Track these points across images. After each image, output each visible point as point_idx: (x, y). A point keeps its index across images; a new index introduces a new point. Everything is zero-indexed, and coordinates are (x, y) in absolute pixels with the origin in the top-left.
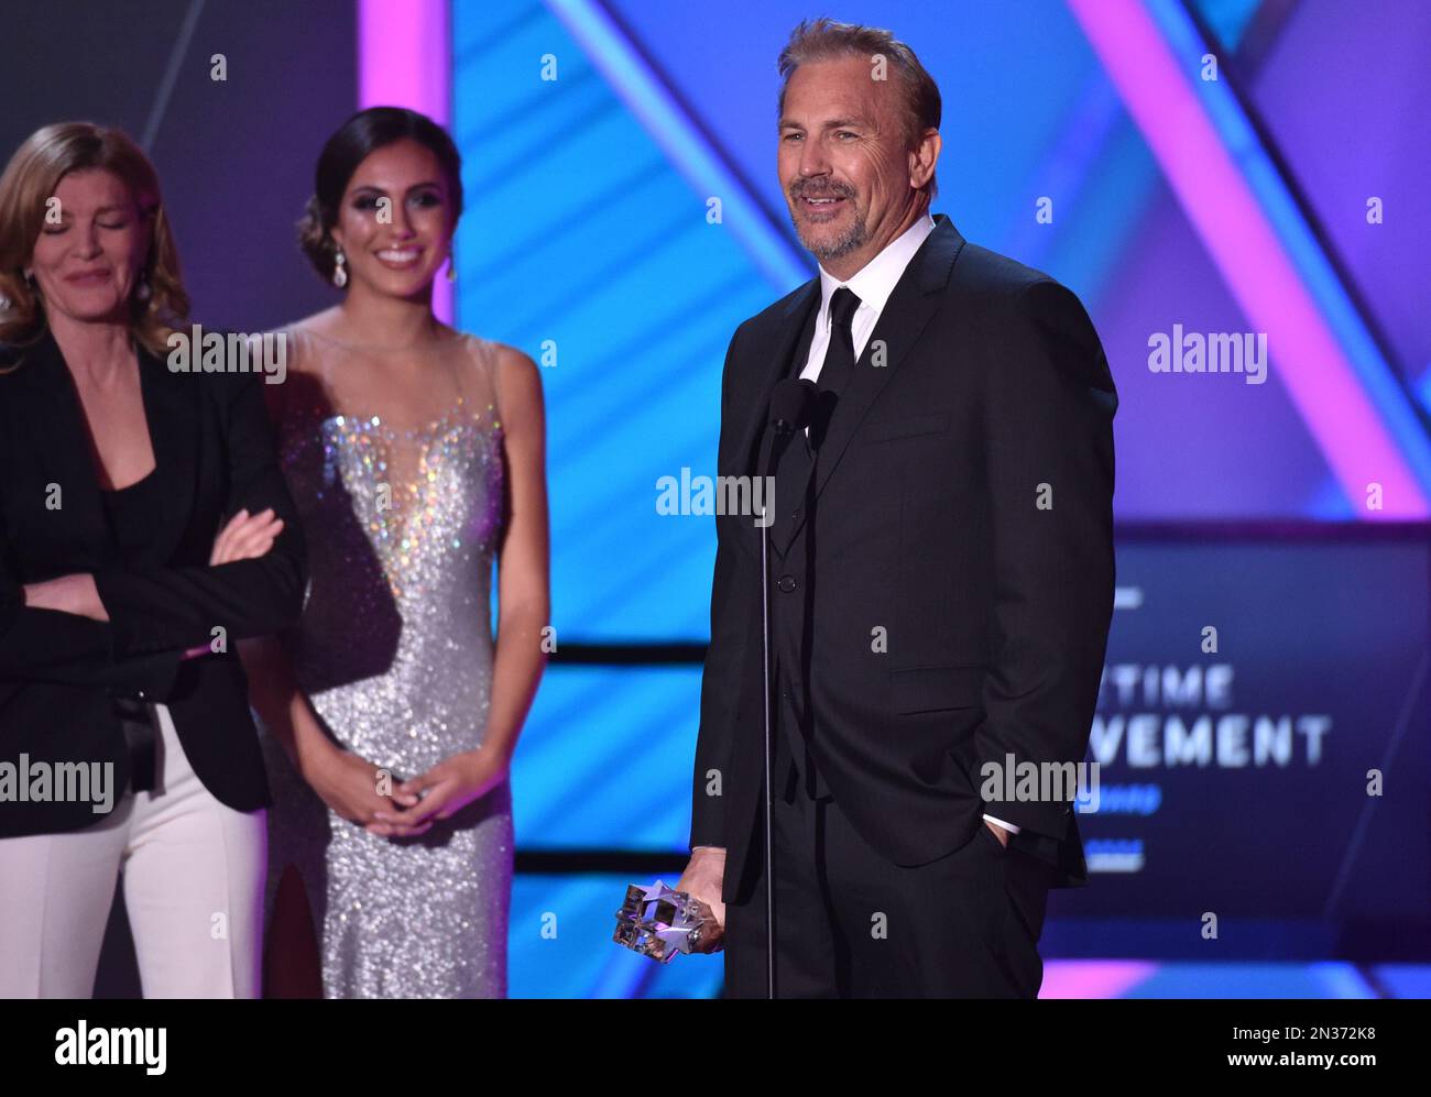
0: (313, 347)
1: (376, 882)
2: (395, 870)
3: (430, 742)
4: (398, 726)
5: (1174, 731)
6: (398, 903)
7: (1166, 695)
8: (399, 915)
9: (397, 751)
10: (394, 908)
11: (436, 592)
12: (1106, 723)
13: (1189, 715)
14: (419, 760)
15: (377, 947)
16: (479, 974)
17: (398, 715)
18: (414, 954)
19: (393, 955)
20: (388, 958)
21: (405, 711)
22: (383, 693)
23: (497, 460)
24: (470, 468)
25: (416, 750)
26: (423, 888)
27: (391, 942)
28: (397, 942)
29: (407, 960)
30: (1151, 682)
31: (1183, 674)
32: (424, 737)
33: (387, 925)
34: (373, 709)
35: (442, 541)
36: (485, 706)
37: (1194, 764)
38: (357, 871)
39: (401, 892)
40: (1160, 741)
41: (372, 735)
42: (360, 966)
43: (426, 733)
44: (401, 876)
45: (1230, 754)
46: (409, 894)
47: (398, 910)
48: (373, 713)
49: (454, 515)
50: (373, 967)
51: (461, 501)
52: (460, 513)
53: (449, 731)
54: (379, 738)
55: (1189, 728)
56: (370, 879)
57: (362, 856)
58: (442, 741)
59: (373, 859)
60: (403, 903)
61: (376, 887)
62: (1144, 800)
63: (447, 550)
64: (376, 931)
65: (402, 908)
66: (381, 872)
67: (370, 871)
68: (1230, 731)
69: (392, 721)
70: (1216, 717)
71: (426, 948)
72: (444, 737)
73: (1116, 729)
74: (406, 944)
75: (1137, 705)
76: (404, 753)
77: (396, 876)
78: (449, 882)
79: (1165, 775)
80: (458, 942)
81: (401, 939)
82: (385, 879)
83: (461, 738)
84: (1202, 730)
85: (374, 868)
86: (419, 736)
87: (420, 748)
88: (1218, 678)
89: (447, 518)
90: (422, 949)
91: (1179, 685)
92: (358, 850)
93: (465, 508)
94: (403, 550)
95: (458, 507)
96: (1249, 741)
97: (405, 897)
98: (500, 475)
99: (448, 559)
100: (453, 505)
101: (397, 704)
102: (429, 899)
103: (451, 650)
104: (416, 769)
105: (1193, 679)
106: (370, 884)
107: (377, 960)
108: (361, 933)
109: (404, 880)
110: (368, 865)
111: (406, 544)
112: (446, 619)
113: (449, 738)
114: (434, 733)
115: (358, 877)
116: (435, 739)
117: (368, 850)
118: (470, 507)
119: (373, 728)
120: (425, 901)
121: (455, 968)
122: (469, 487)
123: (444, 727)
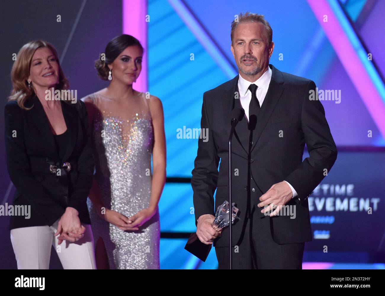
0: (101, 99)
1: (123, 240)
2: (128, 237)
3: (136, 203)
4: (127, 198)
5: (338, 202)
6: (129, 245)
7: (336, 192)
8: (129, 248)
9: (127, 205)
10: (128, 247)
11: (136, 163)
12: (320, 199)
13: (342, 197)
14: (133, 207)
15: (124, 257)
16: (152, 263)
17: (127, 196)
18: (134, 258)
19: (128, 259)
20: (127, 260)
21: (129, 195)
22: (123, 190)
23: (151, 127)
24: (144, 130)
25: (132, 205)
26: (135, 241)
27: (127, 255)
28: (129, 255)
29: (132, 260)
30: (332, 188)
31: (341, 187)
32: (134, 201)
33: (127, 251)
34: (120, 195)
35: (137, 150)
36: (150, 192)
37: (343, 210)
38: (118, 237)
39: (130, 243)
40: (334, 205)
41: (120, 202)
42: (120, 262)
43: (134, 200)
44: (129, 238)
45: (353, 208)
46: (132, 243)
47: (129, 247)
48: (120, 196)
49: (140, 142)
50: (123, 263)
51: (142, 139)
52: (142, 142)
53: (140, 199)
54: (122, 202)
55: (342, 201)
56: (121, 239)
57: (119, 233)
58: (139, 202)
59: (122, 234)
60: (130, 245)
61: (123, 241)
62: (330, 220)
63: (139, 152)
64: (123, 253)
65: (130, 247)
66: (124, 237)
67: (121, 237)
68: (353, 202)
69: (125, 198)
70: (349, 198)
71: (137, 257)
72: (139, 201)
73: (323, 201)
74: (132, 256)
75: (328, 195)
76: (129, 206)
77: (128, 238)
78: (143, 239)
79: (335, 213)
80: (146, 255)
81: (130, 255)
82: (125, 239)
83: (144, 201)
84: (346, 202)
85: (122, 236)
86: (133, 201)
87: (133, 204)
88: (350, 188)
89: (138, 143)
90: (136, 257)
91: (340, 190)
92: (118, 232)
93: (143, 141)
94: (127, 153)
95: (141, 140)
96: (358, 205)
97: (131, 244)
98: (152, 131)
99: (139, 155)
100: (140, 140)
101: (127, 193)
102: (137, 244)
103: (140, 178)
104: (132, 210)
105: (343, 188)
106: (121, 241)
107: (124, 261)
108: (120, 254)
109: (130, 239)
110: (121, 236)
111: (128, 151)
112: (139, 170)
113: (141, 201)
114: (137, 200)
115: (118, 239)
116: (137, 202)
117: (120, 232)
118: (144, 140)
119: (120, 200)
120: (136, 245)
121: (145, 262)
122: (144, 135)
123: (139, 198)
